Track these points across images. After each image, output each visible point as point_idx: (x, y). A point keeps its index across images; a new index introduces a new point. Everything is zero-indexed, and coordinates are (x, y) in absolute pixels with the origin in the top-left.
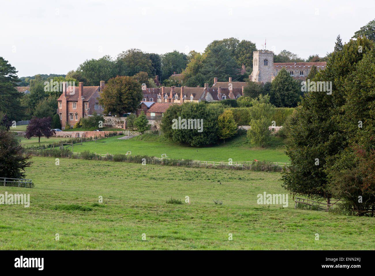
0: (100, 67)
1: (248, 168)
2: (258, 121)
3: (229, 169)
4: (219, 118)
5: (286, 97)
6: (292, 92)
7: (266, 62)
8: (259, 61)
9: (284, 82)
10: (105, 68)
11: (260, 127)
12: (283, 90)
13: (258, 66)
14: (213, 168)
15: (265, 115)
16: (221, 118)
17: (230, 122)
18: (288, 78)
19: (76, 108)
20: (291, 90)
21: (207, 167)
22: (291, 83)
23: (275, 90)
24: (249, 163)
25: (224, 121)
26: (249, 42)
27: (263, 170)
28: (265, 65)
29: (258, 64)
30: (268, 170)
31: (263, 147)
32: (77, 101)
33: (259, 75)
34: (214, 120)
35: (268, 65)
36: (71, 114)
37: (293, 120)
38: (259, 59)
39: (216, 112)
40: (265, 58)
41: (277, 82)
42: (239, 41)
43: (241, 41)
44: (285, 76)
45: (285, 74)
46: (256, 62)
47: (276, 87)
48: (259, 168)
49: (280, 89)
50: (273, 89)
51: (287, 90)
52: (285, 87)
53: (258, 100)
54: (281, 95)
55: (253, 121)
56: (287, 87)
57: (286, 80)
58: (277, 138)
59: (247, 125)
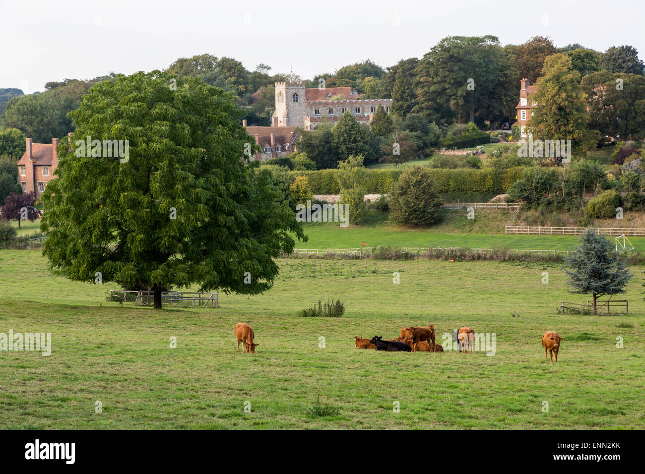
0: (42, 108)
1: (368, 256)
2: (351, 191)
3: (342, 259)
4: (291, 187)
5: (354, 151)
6: (361, 144)
7: (295, 97)
8: (286, 96)
9: (350, 131)
10: (51, 111)
11: (354, 199)
12: (349, 142)
13: (284, 103)
14: (318, 258)
15: (359, 182)
16: (293, 187)
17: (305, 192)
18: (354, 124)
19: (48, 175)
20: (359, 142)
21: (310, 258)
22: (359, 131)
23: (338, 142)
24: (368, 249)
25: (297, 192)
26: (233, 60)
27: (390, 258)
28: (294, 101)
29: (285, 100)
30: (397, 258)
31: (357, 224)
32: (51, 165)
33: (288, 116)
34: (286, 191)
35: (299, 101)
36: (41, 184)
37: (402, 188)
38: (286, 93)
39: (286, 179)
40: (294, 91)
41: (341, 131)
42: (216, 58)
43: (219, 58)
44: (351, 123)
45: (350, 120)
46: (281, 98)
47: (339, 138)
48: (384, 256)
49: (345, 140)
50: (336, 141)
51: (355, 141)
52: (351, 138)
53: (349, 162)
54: (347, 148)
55: (343, 190)
56: (355, 138)
57: (352, 128)
58: (373, 211)
59: (320, 194)
